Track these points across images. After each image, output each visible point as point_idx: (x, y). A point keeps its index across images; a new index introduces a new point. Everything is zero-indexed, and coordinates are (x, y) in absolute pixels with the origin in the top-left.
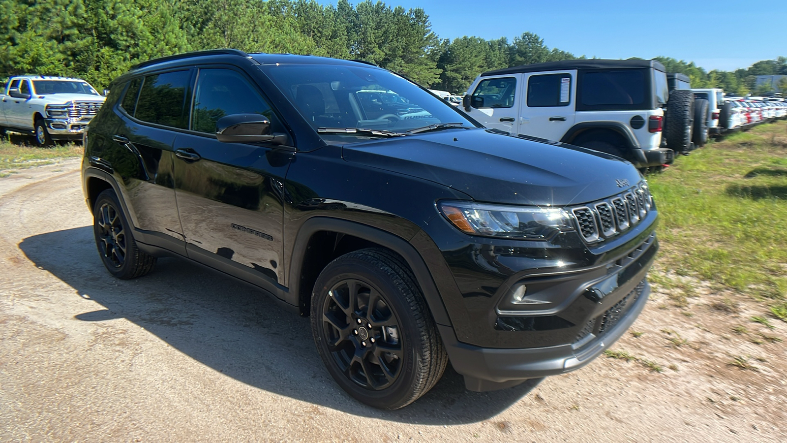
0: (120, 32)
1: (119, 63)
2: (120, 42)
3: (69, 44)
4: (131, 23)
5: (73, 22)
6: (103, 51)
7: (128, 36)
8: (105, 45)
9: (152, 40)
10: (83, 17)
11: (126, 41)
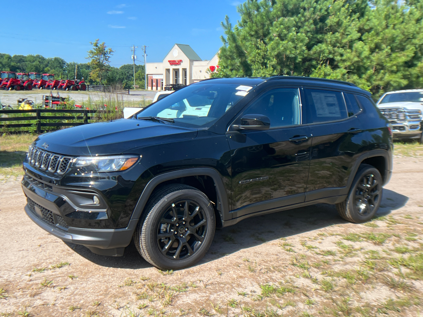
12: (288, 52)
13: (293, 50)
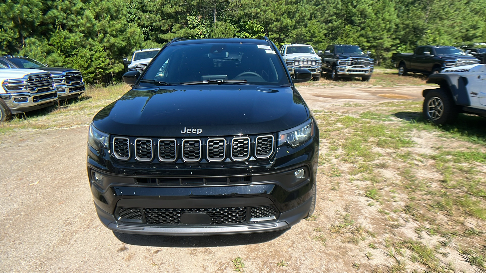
0: (357, 15)
1: (353, 33)
2: (356, 21)
3: (330, 25)
4: (364, 9)
5: (333, 12)
6: (347, 27)
7: (361, 17)
8: (348, 24)
9: (375, 18)
10: (340, 9)
11: (360, 20)
12: (25, 16)
13: (29, 14)
